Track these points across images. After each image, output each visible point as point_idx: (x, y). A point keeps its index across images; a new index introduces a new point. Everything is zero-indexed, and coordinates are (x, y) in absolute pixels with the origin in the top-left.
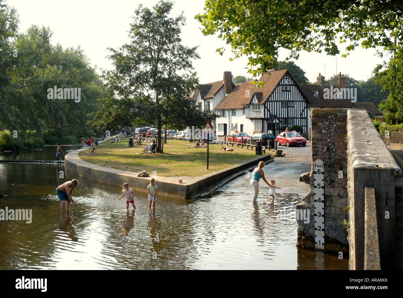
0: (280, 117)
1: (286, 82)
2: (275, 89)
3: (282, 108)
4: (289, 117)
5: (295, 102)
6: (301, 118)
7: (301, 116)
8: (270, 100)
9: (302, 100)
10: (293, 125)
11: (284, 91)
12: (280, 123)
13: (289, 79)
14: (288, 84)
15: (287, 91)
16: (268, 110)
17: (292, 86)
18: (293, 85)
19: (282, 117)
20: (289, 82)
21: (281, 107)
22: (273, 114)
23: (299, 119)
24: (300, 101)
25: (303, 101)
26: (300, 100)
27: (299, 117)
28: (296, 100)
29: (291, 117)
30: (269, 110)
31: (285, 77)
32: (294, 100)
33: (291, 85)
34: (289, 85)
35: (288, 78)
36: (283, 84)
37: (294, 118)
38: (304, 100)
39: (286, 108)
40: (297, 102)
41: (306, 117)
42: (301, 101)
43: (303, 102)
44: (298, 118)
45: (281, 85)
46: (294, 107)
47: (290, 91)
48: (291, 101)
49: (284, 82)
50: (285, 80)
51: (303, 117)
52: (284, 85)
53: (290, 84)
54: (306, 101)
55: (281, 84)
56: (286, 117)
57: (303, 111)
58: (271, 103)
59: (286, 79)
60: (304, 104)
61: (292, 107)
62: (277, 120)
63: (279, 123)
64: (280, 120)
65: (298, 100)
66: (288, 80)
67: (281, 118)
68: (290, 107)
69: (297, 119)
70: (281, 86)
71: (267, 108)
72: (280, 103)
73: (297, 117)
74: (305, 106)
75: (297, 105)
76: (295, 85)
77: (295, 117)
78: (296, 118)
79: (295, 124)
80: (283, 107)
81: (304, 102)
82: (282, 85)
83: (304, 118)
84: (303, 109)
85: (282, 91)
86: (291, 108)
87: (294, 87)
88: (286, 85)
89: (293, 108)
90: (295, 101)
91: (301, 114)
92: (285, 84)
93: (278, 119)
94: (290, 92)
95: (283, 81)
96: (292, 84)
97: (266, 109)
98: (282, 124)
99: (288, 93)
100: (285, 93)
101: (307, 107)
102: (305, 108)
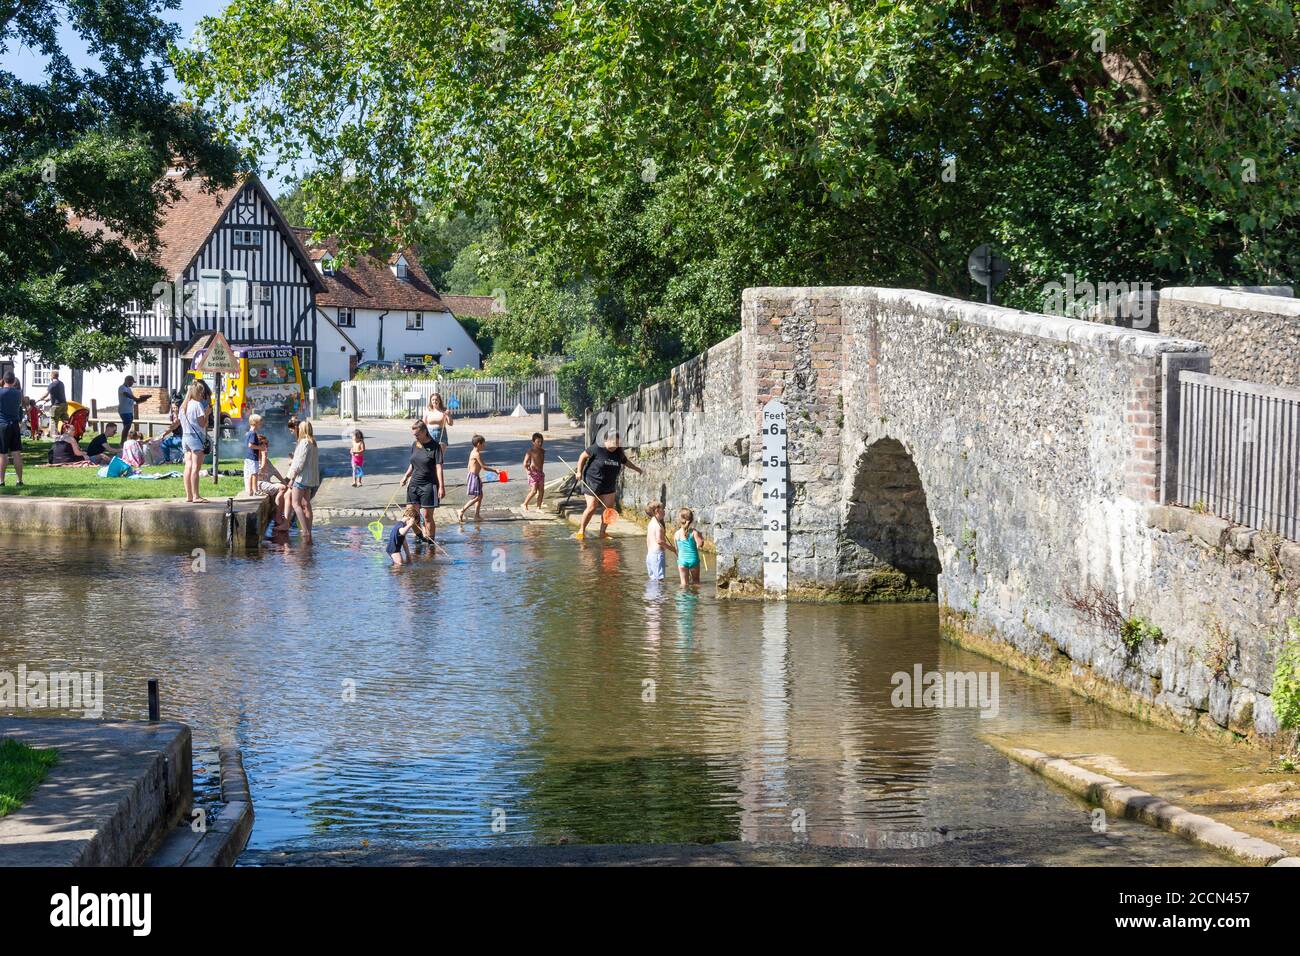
1: (246, 215)
2: (209, 241)
4: (256, 337)
5: (275, 288)
6: (294, 343)
7: (293, 337)
8: (192, 276)
9: (298, 281)
11: (240, 248)
13: (255, 205)
14: (251, 222)
15: (247, 248)
17: (265, 232)
18: (268, 228)
20: (255, 216)
24: (292, 285)
25: (301, 284)
26: (292, 280)
27: (289, 340)
28: (278, 280)
29: (262, 337)
31: (242, 201)
32: (272, 279)
33: (262, 227)
34: (255, 226)
35: (251, 201)
36: (234, 221)
37: (273, 341)
38: (305, 281)
40: (282, 288)
41: (310, 338)
42: (295, 284)
43: (302, 289)
44: (284, 343)
45: (227, 226)
46: (271, 303)
47: (260, 248)
48: (262, 283)
49: (238, 215)
51: (303, 338)
52: (238, 226)
53: (259, 222)
54: (310, 285)
55: (227, 222)
56: (247, 337)
57: (302, 317)
59: (246, 204)
60: (304, 296)
61: (266, 303)
65: (285, 280)
66: (251, 209)
70: (228, 231)
73: (282, 339)
74: (309, 301)
75: (280, 296)
76: (276, 229)
77: (276, 338)
78: (280, 342)
81: (305, 286)
82: (232, 227)
83: (306, 343)
84: (302, 310)
85: (233, 247)
86: (262, 306)
87: (272, 233)
88: (247, 226)
89: (269, 308)
90: (275, 282)
91: (296, 331)
92: (242, 222)
94: (258, 253)
95: (234, 211)
96: (266, 223)
99: (254, 256)
100: (243, 252)
101: (313, 306)
102: (307, 309)
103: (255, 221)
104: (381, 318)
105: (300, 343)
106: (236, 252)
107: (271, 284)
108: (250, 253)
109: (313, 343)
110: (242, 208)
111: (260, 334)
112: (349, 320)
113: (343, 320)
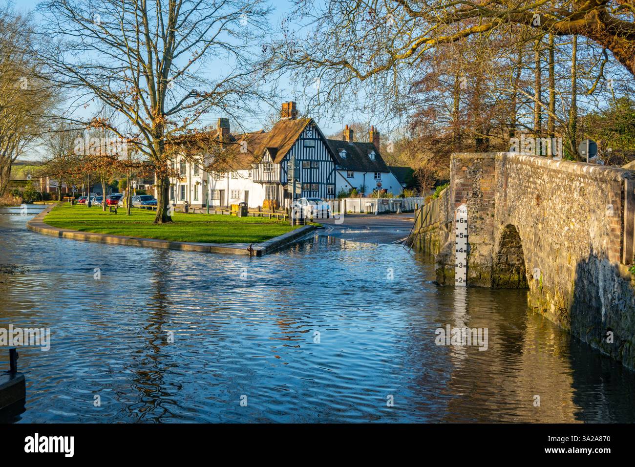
0: (301, 181)
1: (309, 135)
2: (294, 144)
4: (312, 181)
5: (320, 163)
6: (327, 184)
7: (327, 181)
8: (288, 158)
10: (317, 193)
11: (306, 147)
13: (313, 131)
14: (311, 137)
15: (309, 147)
17: (316, 141)
18: (318, 139)
19: (304, 181)
20: (313, 135)
21: (302, 168)
24: (327, 161)
25: (330, 161)
26: (327, 159)
28: (321, 159)
29: (315, 182)
30: (286, 172)
31: (308, 129)
32: (319, 159)
33: (315, 139)
34: (313, 139)
35: (311, 129)
36: (305, 137)
37: (319, 183)
39: (309, 170)
40: (323, 163)
41: (333, 182)
42: (328, 161)
44: (324, 184)
45: (301, 139)
46: (319, 168)
47: (314, 147)
48: (315, 160)
49: (306, 135)
51: (331, 182)
52: (306, 139)
53: (314, 137)
54: (333, 161)
55: (302, 137)
56: (309, 181)
57: (331, 173)
59: (309, 130)
60: (332, 166)
61: (316, 168)
65: (324, 159)
66: (311, 132)
67: (302, 183)
68: (314, 168)
70: (302, 141)
71: (284, 169)
72: (301, 162)
73: (323, 182)
74: (333, 168)
75: (322, 165)
76: (321, 139)
77: (320, 181)
78: (321, 183)
79: (320, 192)
80: (305, 169)
81: (332, 162)
82: (304, 139)
83: (332, 184)
84: (330, 171)
85: (304, 147)
86: (315, 170)
87: (319, 141)
88: (309, 139)
89: (317, 170)
91: (328, 179)
92: (307, 137)
94: (314, 149)
95: (305, 133)
96: (317, 137)
97: (283, 171)
98: (302, 191)
100: (308, 149)
101: (335, 169)
102: (332, 171)
104: (364, 175)
105: (329, 184)
106: (305, 149)
107: (319, 161)
108: (311, 149)
109: (335, 184)
110: (308, 132)
111: (314, 180)
112: (352, 176)
113: (349, 175)
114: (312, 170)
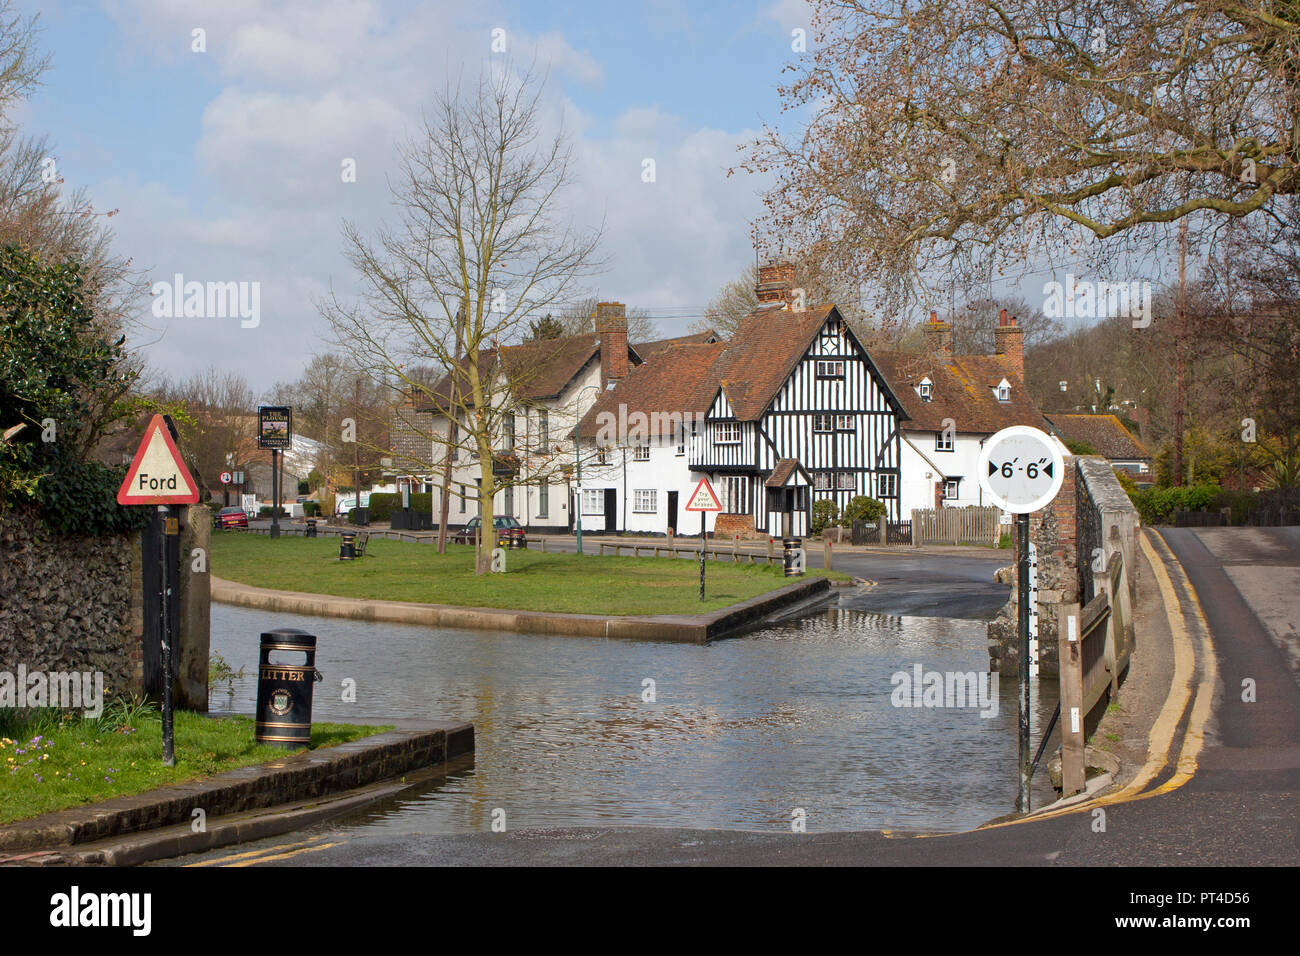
0: (810, 466)
1: (830, 347)
2: (793, 372)
3: (817, 437)
4: (840, 465)
5: (859, 417)
6: (878, 470)
7: (877, 462)
8: (776, 409)
9: (882, 409)
10: (853, 494)
11: (823, 378)
12: (811, 488)
13: (838, 336)
14: (835, 353)
15: (831, 379)
16: (768, 442)
17: (848, 363)
18: (851, 358)
19: (817, 466)
20: (838, 347)
21: (814, 433)
22: (787, 456)
23: (874, 475)
24: (876, 414)
25: (886, 412)
26: (875, 409)
27: (873, 468)
28: (862, 408)
29: (846, 465)
30: (771, 444)
31: (826, 331)
32: (855, 408)
33: (846, 358)
34: (838, 357)
35: (834, 332)
36: (818, 353)
37: (856, 470)
38: (889, 409)
39: (830, 437)
40: (866, 417)
41: (894, 465)
42: (879, 412)
43: (886, 417)
44: (868, 470)
45: (811, 358)
46: (854, 432)
47: (843, 378)
48: (844, 413)
49: (822, 347)
50: (825, 340)
51: (887, 466)
52: (822, 357)
53: (842, 353)
54: (894, 412)
55: (811, 353)
56: (831, 465)
57: (889, 443)
58: (779, 418)
59: (830, 336)
60: (889, 423)
61: (850, 432)
62: (799, 474)
63: (806, 488)
64: (811, 475)
65: (869, 409)
66: (835, 340)
67: (813, 470)
68: (843, 432)
69: (867, 474)
70: (812, 363)
71: (766, 435)
72: (809, 418)
73: (866, 466)
74: (893, 429)
75: (864, 425)
76: (859, 358)
77: (859, 465)
78: (863, 470)
79: (860, 493)
80: (820, 434)
81: (889, 414)
82: (816, 358)
83: (891, 470)
84: (886, 438)
85: (817, 378)
86: (846, 436)
87: (855, 363)
88: (830, 357)
89: (852, 436)
90: (859, 412)
91: (880, 458)
92: (825, 353)
93: (805, 472)
94: (841, 383)
95: (818, 343)
96: (849, 353)
97: (763, 441)
98: (814, 491)
99: (837, 385)
100: (826, 383)
101: (897, 434)
102: (891, 436)
103: (839, 351)
105: (884, 470)
106: (819, 382)
107: (855, 413)
108: (834, 383)
109: (897, 471)
111: (844, 462)
112: (948, 445)
113: (941, 445)
114: (839, 436)
